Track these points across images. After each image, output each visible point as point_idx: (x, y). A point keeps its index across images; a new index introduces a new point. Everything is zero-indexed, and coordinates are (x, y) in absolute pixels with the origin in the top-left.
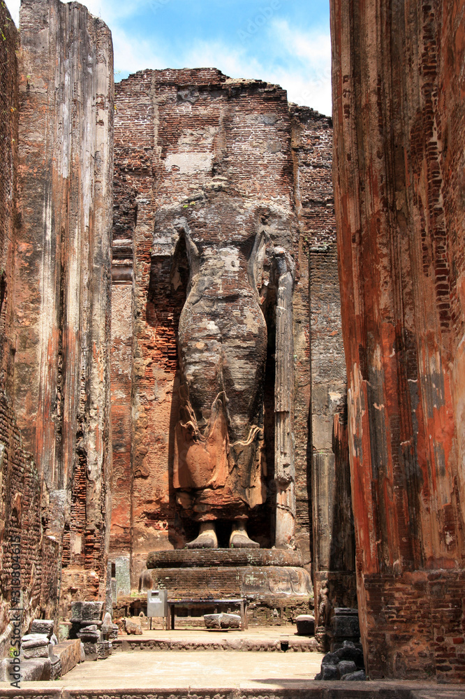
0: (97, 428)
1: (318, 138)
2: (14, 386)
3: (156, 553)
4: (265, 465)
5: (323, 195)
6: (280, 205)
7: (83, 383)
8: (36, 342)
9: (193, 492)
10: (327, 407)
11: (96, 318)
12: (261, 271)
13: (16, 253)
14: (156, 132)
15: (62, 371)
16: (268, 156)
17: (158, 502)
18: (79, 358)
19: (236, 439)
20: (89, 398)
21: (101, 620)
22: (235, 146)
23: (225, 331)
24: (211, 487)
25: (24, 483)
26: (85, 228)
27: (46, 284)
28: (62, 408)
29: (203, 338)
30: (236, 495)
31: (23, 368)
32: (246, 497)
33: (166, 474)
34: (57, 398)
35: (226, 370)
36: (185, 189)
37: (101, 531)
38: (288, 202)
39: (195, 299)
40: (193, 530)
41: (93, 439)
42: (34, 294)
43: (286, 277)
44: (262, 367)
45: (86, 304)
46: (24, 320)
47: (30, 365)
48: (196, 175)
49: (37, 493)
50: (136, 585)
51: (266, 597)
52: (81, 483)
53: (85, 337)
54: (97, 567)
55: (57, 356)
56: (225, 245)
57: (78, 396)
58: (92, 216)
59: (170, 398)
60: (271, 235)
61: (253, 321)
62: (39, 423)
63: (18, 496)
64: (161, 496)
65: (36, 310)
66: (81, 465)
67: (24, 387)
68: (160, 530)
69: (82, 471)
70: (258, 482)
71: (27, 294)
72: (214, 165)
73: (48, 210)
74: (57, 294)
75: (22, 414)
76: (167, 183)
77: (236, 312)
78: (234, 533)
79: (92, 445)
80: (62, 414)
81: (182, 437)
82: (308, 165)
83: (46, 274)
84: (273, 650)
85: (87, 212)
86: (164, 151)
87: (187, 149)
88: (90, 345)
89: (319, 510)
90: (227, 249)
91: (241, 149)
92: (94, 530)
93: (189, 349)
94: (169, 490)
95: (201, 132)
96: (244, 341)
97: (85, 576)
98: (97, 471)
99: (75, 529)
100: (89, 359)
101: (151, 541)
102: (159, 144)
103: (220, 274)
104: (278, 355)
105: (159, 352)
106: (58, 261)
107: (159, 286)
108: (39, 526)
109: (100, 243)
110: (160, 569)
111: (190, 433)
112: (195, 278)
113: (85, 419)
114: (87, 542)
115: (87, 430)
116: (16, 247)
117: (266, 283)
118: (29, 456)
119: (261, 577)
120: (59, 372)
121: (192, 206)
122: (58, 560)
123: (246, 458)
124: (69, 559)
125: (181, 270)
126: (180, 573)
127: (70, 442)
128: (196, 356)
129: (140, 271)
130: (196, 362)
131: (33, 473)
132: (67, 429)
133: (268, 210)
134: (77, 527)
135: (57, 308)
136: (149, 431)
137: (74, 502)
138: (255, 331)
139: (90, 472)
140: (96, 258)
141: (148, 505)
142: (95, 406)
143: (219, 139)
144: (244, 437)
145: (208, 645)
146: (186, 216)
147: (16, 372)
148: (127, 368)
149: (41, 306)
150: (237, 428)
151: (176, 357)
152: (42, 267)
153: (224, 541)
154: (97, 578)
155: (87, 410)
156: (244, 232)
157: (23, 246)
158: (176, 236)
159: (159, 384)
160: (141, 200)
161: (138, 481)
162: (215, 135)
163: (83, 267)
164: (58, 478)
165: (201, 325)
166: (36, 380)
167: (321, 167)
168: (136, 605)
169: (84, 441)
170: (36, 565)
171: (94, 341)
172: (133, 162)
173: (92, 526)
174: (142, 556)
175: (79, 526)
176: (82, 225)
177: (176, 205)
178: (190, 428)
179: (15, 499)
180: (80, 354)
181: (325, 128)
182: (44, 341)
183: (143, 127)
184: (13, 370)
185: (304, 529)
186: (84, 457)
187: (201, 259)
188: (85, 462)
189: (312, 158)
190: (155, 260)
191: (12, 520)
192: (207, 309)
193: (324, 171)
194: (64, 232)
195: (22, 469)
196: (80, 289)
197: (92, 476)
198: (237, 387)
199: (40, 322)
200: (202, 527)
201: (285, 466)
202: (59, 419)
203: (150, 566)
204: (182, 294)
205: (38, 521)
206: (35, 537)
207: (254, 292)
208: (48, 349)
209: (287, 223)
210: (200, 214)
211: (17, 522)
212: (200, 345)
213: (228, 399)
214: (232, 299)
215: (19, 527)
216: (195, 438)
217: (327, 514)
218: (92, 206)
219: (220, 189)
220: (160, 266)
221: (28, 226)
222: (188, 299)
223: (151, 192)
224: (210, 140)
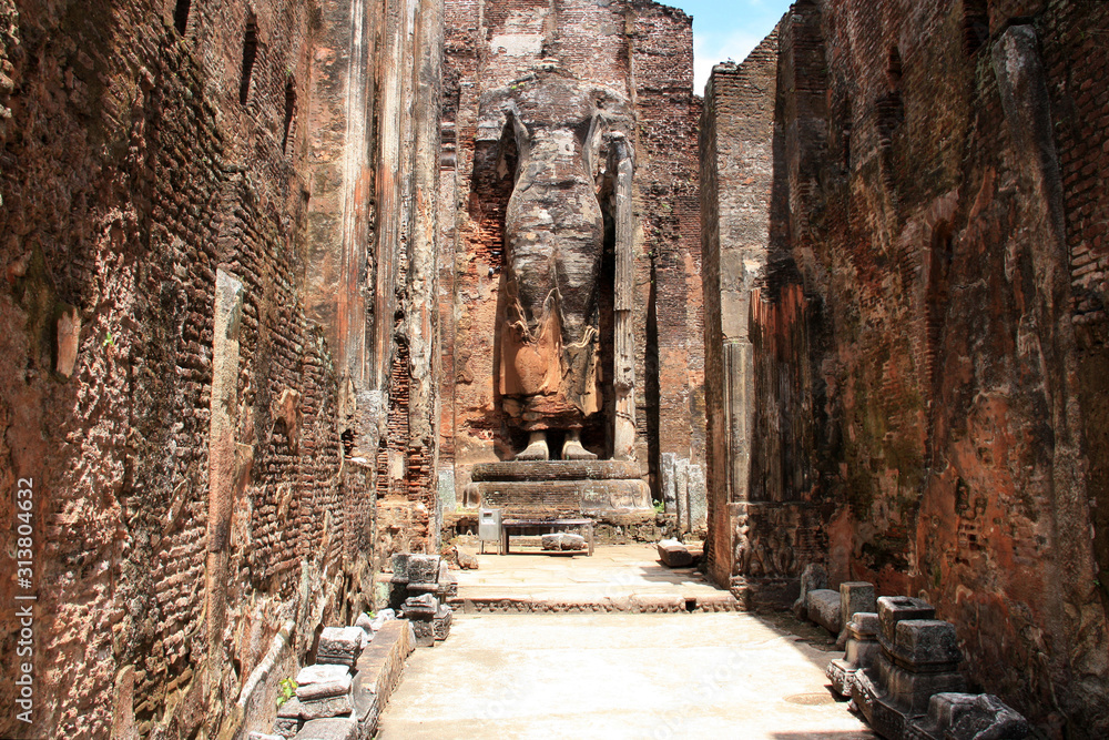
0: (422, 306)
1: (653, 25)
2: (307, 244)
3: (483, 465)
4: (600, 369)
5: (659, 83)
6: (616, 88)
7: (403, 244)
8: (338, 184)
9: (523, 398)
10: (742, 280)
11: (422, 154)
12: (597, 158)
13: (313, 62)
14: (481, 13)
15: (374, 228)
16: (602, 39)
17: (483, 409)
18: (398, 210)
19: (570, 341)
20: (412, 264)
21: (437, 582)
22: (567, 28)
23: (559, 220)
24: (542, 393)
25: (302, 373)
26: (409, 36)
27: (353, 105)
28: (374, 278)
29: (534, 228)
30: (570, 403)
31: (320, 220)
32: (580, 405)
33: (491, 379)
34: (368, 264)
35: (559, 265)
36: (513, 72)
37: (429, 448)
38: (624, 88)
39: (525, 185)
40: (520, 439)
41: (417, 321)
42: (336, 117)
43: (625, 163)
44: (598, 262)
45: (408, 136)
46: (322, 153)
47: (329, 216)
48: (524, 58)
49: (330, 393)
50: (460, 498)
51: (608, 514)
52: (401, 383)
53: (407, 182)
54: (426, 497)
55: (368, 206)
56: (559, 127)
57: (397, 262)
58: (418, 20)
59: (495, 296)
60: (608, 119)
61: (590, 212)
62: (342, 298)
63: (289, 395)
64: (486, 403)
65: (339, 140)
66: (402, 358)
67: (322, 246)
68: (485, 440)
69: (403, 365)
70: (592, 389)
71: (326, 117)
72: (545, 46)
73: (358, 5)
74: (368, 120)
75: (318, 284)
76: (493, 65)
77: (571, 200)
78: (568, 443)
79: (417, 331)
80: (375, 286)
81: (509, 340)
82: (643, 52)
83: (353, 90)
84: (675, 611)
85: (411, 15)
86: (490, 32)
87: (515, 30)
88: (414, 192)
89: (733, 420)
90: (561, 132)
91: (573, 31)
92: (420, 448)
93: (518, 241)
94: (495, 397)
95: (530, 13)
96: (581, 231)
97: (409, 510)
98: (423, 366)
99: (394, 445)
100: (412, 211)
101: (476, 451)
102: (484, 25)
103: (553, 158)
104: (618, 247)
105: (484, 246)
106: (370, 75)
107: (484, 174)
108: (336, 448)
109: (429, 54)
110: (488, 483)
111: (519, 334)
112: (524, 164)
113: (407, 294)
114: (412, 464)
115: (409, 309)
116: (313, 54)
117: (603, 171)
118: (313, 327)
119: (602, 492)
120: (371, 228)
121: (522, 87)
122: (371, 492)
123: (581, 361)
124: (386, 486)
125: (508, 158)
126: (511, 488)
127: (386, 324)
128: (527, 249)
129: (464, 158)
130: (526, 255)
131: (322, 358)
132: (382, 307)
133: (604, 93)
134: (397, 444)
135: (368, 139)
136: (472, 332)
137: (392, 409)
138: (593, 222)
139: (413, 368)
140: (422, 74)
141: (472, 413)
142: (421, 275)
143: (549, 20)
144: (579, 338)
145: (585, 605)
146: (515, 97)
147: (310, 225)
148: (448, 263)
149: (346, 134)
150: (571, 328)
151: (502, 251)
152: (347, 80)
153: (556, 451)
154: (426, 512)
155: (410, 281)
156: (580, 115)
157: (323, 53)
158: (504, 119)
159: (483, 281)
160: (464, 83)
161: (461, 387)
162: (545, 17)
163: (405, 87)
164: (369, 375)
165: (532, 214)
166: (338, 236)
167: (657, 54)
168: (463, 522)
169: (405, 325)
170: (330, 510)
171: (420, 186)
172: (457, 43)
173: (418, 442)
174: (467, 466)
175: (399, 441)
176: (404, 31)
177: (503, 88)
178: (520, 328)
179: (282, 401)
180: (399, 204)
181: (660, 16)
182: (350, 183)
183: (467, 8)
184: (306, 221)
185: (642, 439)
186: (406, 347)
187: (532, 142)
188: (407, 353)
189: (647, 46)
190: (478, 145)
191: (275, 443)
192: (539, 197)
193: (659, 60)
194: (379, 38)
195: (298, 348)
196: (400, 116)
197: (417, 373)
198: (572, 283)
199: (345, 156)
200: (532, 437)
201: (626, 370)
202: (370, 293)
203: (475, 479)
204: (509, 183)
205: (333, 439)
206: (329, 466)
207: (589, 180)
208: (355, 193)
209: (623, 108)
210: (530, 95)
211: (288, 443)
212: (531, 236)
213: (561, 297)
214: (567, 185)
215: (295, 453)
216: (526, 339)
217: (744, 425)
218: (418, 7)
219: (551, 70)
220: (485, 152)
221: (329, 25)
222: (517, 187)
223: (475, 74)
224: (540, 21)
